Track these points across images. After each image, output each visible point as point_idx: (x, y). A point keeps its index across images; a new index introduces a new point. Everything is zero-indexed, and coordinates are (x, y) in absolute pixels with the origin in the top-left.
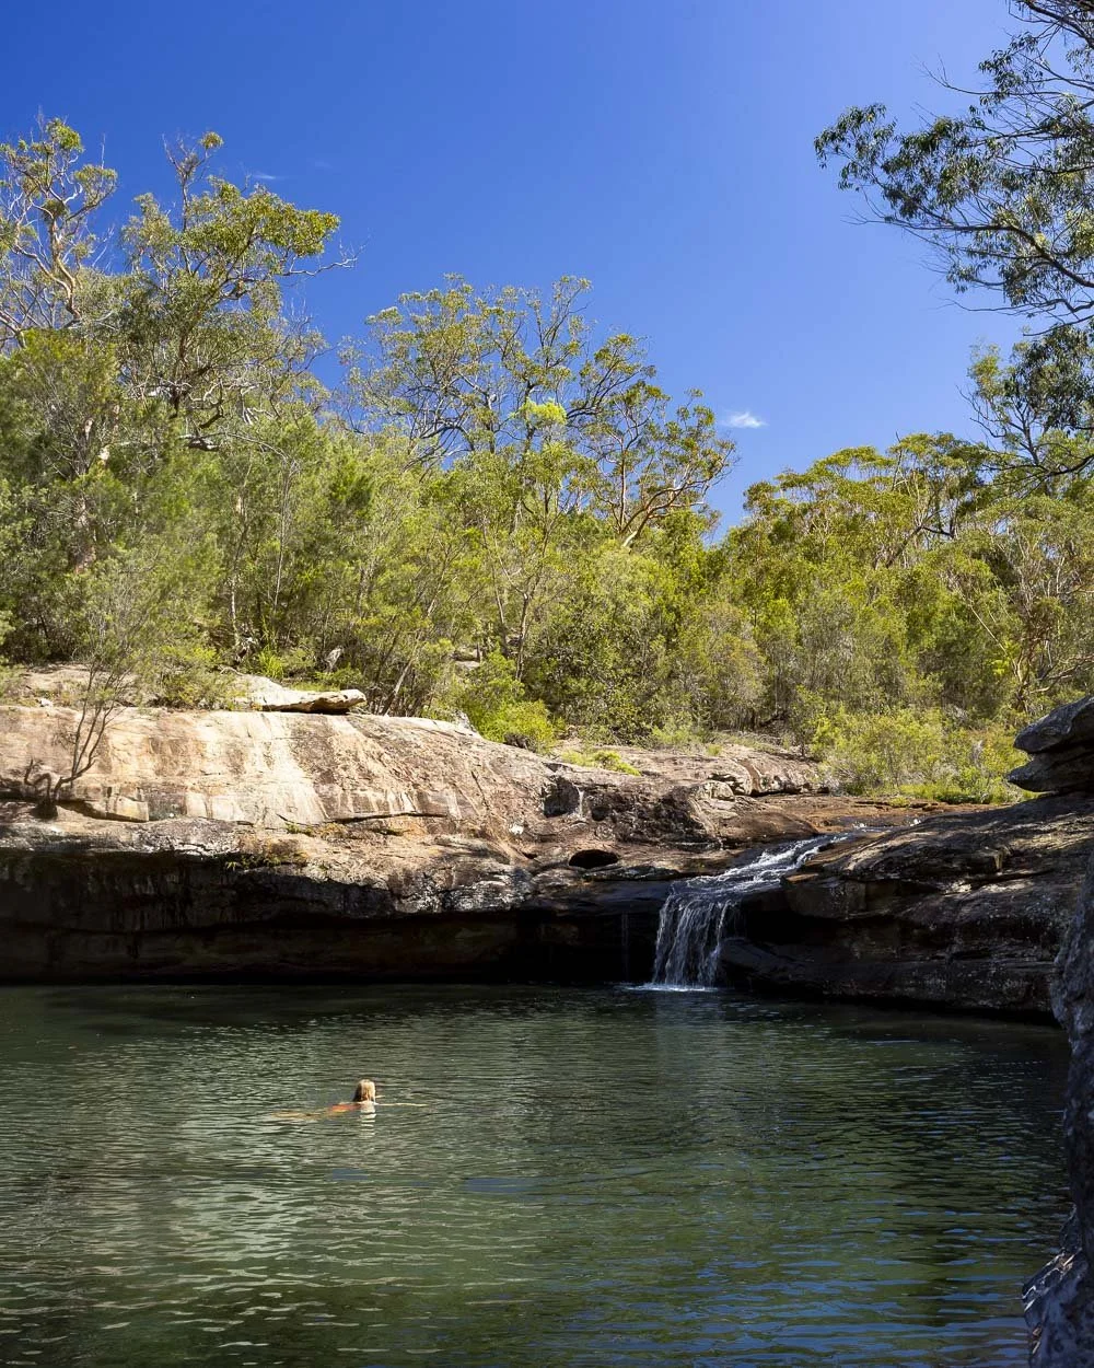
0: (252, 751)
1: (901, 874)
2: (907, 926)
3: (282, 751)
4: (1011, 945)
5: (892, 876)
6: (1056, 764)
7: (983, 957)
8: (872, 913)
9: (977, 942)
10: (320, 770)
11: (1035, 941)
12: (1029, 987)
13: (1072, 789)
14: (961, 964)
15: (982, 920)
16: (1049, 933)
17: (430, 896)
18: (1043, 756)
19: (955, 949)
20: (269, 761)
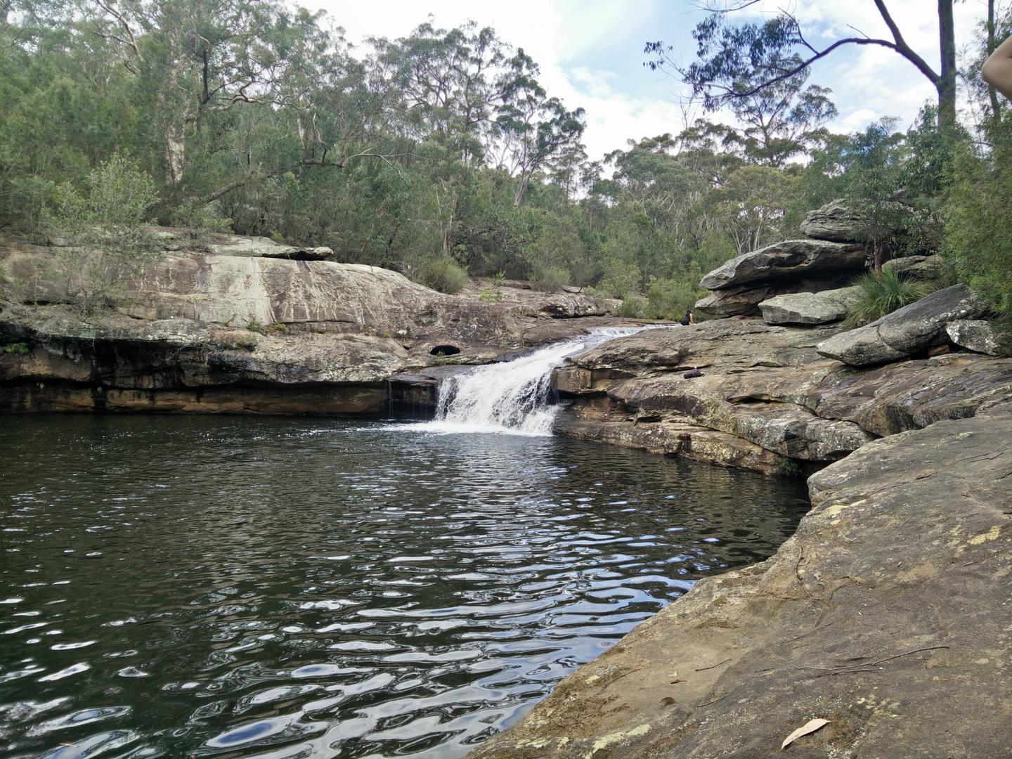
0: (237, 280)
1: (613, 365)
2: (614, 400)
3: (257, 281)
4: (674, 414)
5: (607, 366)
6: (724, 298)
7: (657, 421)
8: (594, 390)
9: (653, 411)
10: (278, 292)
11: (689, 413)
12: (681, 443)
13: (735, 314)
14: (642, 425)
15: (657, 397)
16: (697, 407)
17: (332, 371)
18: (718, 292)
19: (640, 416)
20: (247, 285)
